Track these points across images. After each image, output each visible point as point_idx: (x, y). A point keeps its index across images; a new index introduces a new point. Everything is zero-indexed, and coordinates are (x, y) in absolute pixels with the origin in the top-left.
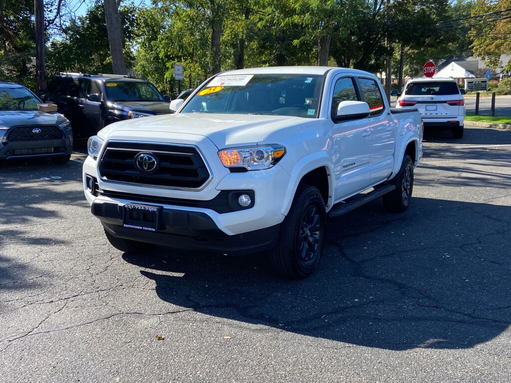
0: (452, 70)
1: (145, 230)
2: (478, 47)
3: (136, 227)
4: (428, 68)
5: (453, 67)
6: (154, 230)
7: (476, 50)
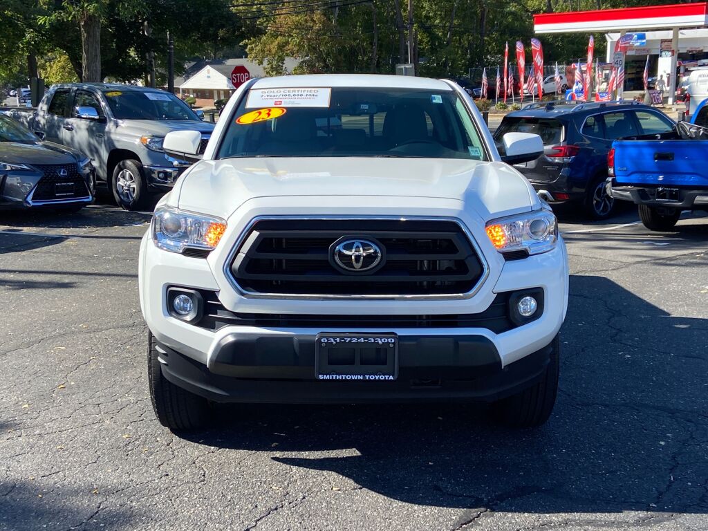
0: (209, 77)
1: (369, 380)
2: (253, 45)
3: (349, 377)
4: (238, 75)
5: (209, 73)
6: (391, 378)
7: (252, 49)
